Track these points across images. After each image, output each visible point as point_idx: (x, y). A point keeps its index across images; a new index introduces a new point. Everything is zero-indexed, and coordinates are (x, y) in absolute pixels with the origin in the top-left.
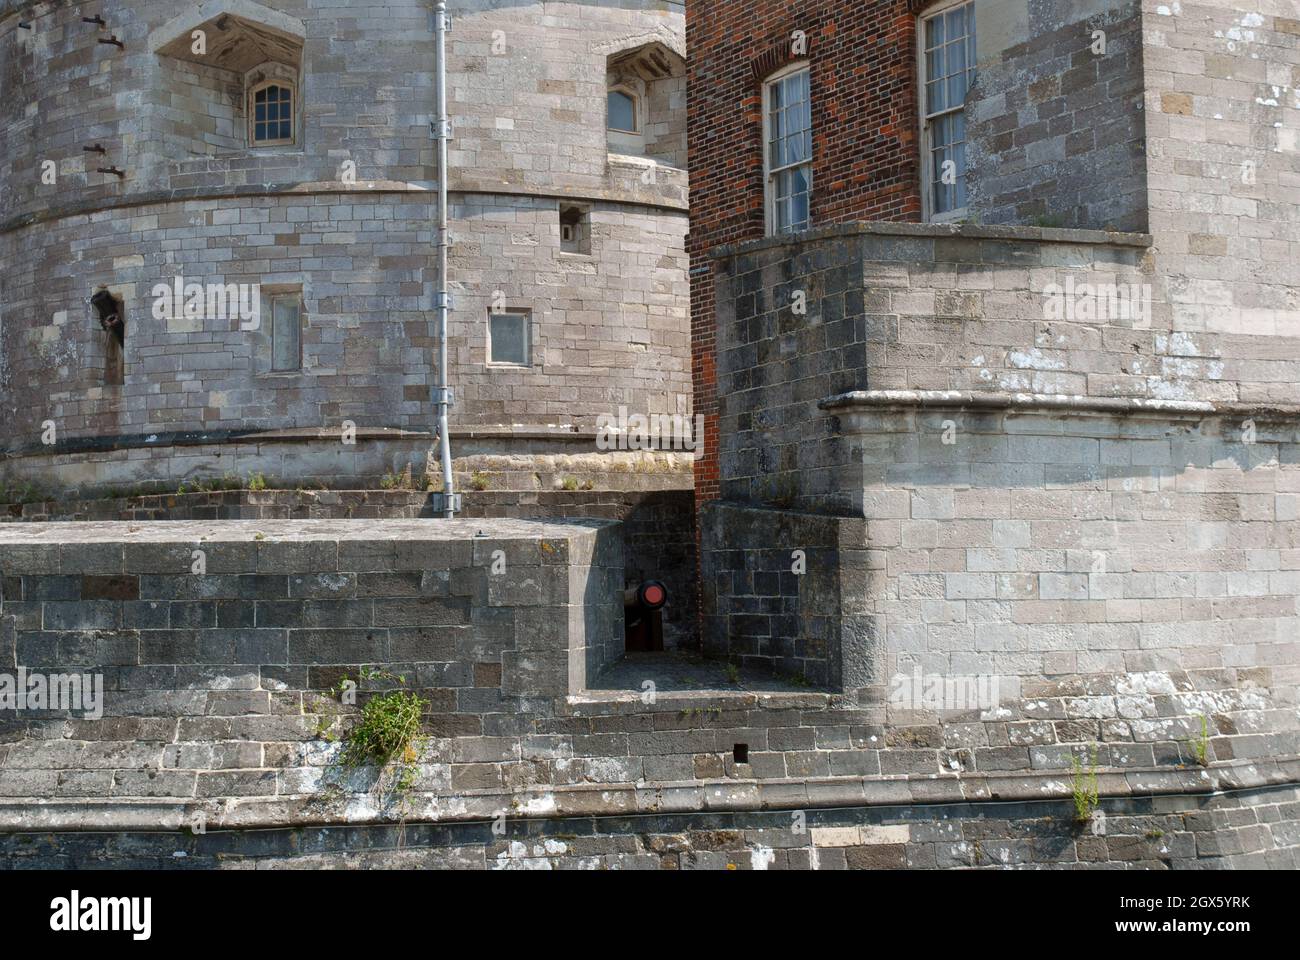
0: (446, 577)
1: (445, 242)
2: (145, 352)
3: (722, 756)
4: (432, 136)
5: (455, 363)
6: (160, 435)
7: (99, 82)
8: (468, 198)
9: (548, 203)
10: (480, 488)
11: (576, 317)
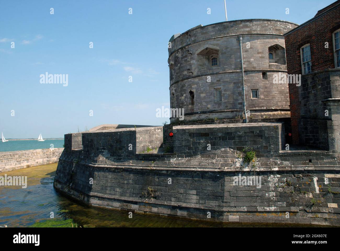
0: (258, 132)
1: (244, 79)
2: (198, 99)
3: (307, 161)
4: (240, 63)
5: (246, 99)
6: (200, 112)
7: (189, 60)
8: (247, 72)
9: (260, 72)
10: (251, 118)
11: (265, 90)
